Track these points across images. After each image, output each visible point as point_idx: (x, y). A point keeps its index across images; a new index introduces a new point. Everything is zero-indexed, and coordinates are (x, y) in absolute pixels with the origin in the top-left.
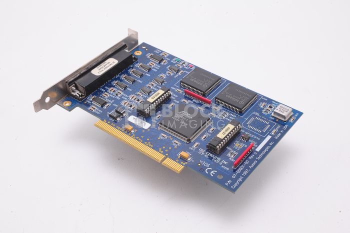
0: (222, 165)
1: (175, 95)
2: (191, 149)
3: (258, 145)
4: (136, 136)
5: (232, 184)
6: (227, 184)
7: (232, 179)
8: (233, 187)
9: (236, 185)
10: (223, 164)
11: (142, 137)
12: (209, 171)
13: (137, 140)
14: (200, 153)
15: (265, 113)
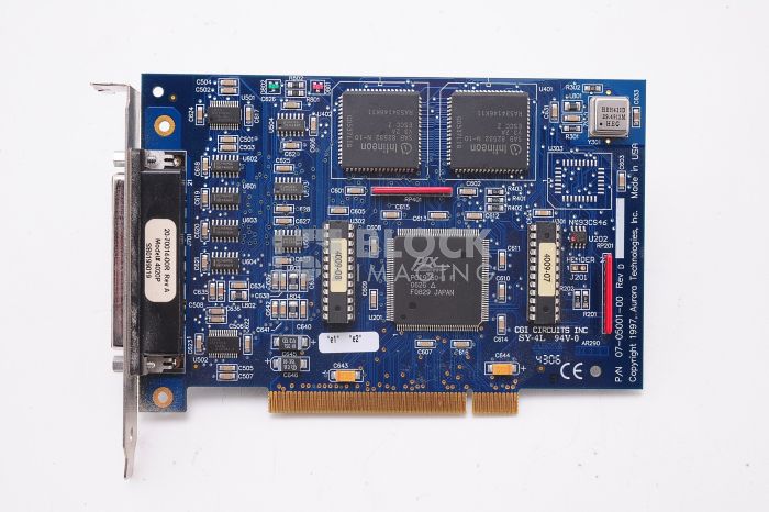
0: (580, 341)
1: (356, 211)
2: (499, 339)
3: (612, 239)
4: (373, 384)
5: (626, 372)
6: (619, 380)
7: (619, 362)
8: (633, 379)
9: (634, 371)
10: (583, 337)
11: (387, 376)
12: (568, 371)
13: (383, 389)
14: (521, 338)
15: (574, 137)
